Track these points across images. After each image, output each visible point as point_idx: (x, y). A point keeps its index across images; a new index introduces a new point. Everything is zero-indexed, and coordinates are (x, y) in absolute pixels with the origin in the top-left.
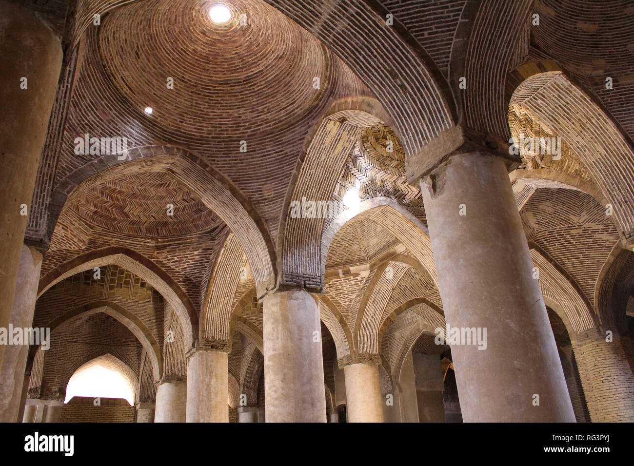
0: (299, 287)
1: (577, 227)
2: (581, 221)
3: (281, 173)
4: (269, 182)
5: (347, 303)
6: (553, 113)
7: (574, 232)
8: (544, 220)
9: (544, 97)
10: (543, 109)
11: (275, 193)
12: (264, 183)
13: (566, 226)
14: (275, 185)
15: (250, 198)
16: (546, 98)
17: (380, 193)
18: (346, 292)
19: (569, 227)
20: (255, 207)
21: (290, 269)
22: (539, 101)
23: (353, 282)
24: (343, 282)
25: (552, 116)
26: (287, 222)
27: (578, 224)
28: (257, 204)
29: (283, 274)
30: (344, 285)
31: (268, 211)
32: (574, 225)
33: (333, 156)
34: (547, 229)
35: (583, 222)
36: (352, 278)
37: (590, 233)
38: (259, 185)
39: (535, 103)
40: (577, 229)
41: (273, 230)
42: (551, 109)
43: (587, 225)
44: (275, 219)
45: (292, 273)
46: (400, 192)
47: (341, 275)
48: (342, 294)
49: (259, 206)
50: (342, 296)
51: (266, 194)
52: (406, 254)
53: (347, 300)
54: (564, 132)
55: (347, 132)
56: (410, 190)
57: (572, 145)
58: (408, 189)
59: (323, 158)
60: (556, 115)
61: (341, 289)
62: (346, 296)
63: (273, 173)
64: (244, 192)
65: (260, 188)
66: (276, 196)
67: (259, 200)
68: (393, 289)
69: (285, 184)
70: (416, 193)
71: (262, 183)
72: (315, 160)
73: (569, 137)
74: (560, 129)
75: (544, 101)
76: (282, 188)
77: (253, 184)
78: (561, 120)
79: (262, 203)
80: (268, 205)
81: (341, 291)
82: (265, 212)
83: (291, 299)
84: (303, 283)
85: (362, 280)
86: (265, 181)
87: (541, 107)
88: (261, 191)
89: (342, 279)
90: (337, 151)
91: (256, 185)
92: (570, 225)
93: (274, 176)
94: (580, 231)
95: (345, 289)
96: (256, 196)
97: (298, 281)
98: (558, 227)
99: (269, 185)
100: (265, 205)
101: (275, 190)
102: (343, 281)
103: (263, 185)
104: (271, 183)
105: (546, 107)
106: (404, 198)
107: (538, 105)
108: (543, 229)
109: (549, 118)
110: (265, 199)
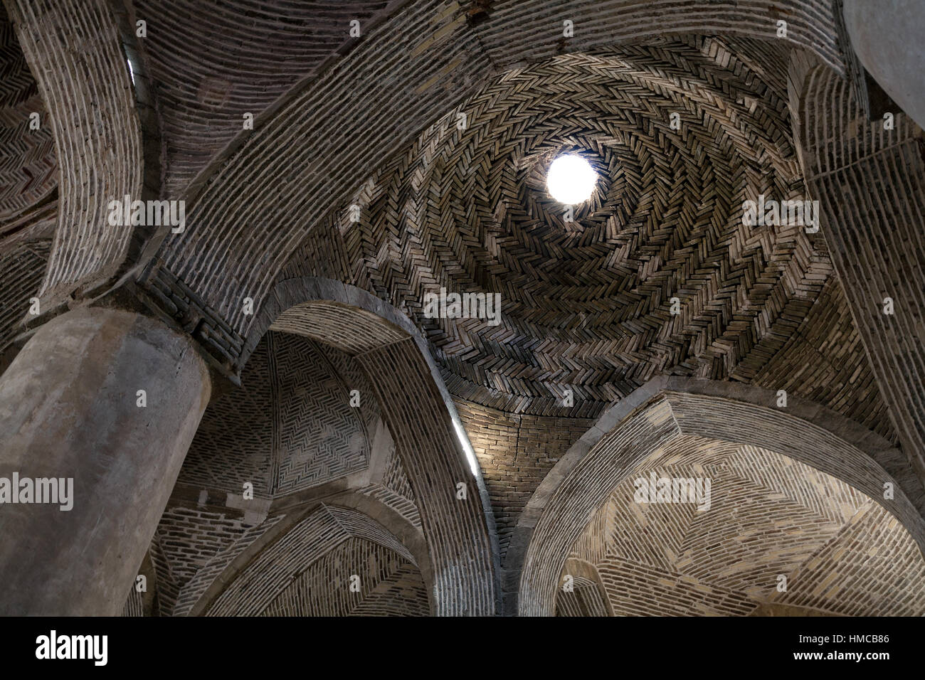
0: (179, 321)
1: (670, 575)
2: (679, 566)
3: (272, 71)
4: (229, 77)
5: (182, 574)
6: (858, 226)
7: (663, 583)
8: (626, 537)
9: (860, 180)
10: (844, 209)
11: (229, 105)
12: (215, 72)
13: (654, 565)
14: (240, 88)
15: (160, 84)
16: (861, 184)
17: (406, 307)
18: (193, 547)
19: (657, 569)
20: (161, 108)
21: (178, 267)
22: (846, 188)
23: (219, 529)
24: (198, 521)
25: (852, 232)
26: (231, 163)
27: (673, 571)
28: (172, 106)
29: (153, 262)
30: (197, 528)
31: (189, 134)
32: (667, 569)
33: (410, 93)
34: (624, 557)
35: (681, 570)
36: (222, 516)
37: (687, 595)
38: (199, 71)
39: (837, 189)
40: (669, 578)
41: (177, 176)
42: (858, 214)
43: (687, 578)
44: (198, 155)
45: (181, 278)
46: (439, 331)
47: (202, 501)
48: (180, 548)
49: (171, 114)
50: (179, 552)
51: (205, 98)
52: (368, 494)
53: (185, 564)
54: (860, 277)
55: (465, 59)
56: (457, 338)
57: (864, 309)
58: (457, 334)
59: (389, 81)
60: (861, 232)
61: (184, 535)
62: (189, 556)
63: (251, 61)
64: (152, 62)
65: (196, 77)
66: (227, 112)
67: (179, 101)
68: (297, 575)
69: (268, 95)
70: (467, 350)
71: (209, 71)
72: (371, 71)
73: (866, 289)
74: (855, 266)
75: (854, 189)
76: (253, 101)
77: (185, 61)
78: (866, 247)
79: (184, 110)
80: (196, 121)
81: (183, 540)
82: (181, 133)
83: (143, 337)
84: (196, 320)
85: (242, 532)
86: (218, 70)
87: (841, 201)
88: (197, 85)
89: (199, 513)
90: (423, 87)
91: (192, 67)
92: (660, 567)
93: (248, 68)
94: (673, 585)
95: (194, 537)
96: (180, 90)
97: (187, 307)
98: (641, 562)
99: (224, 83)
100: (191, 120)
101: (233, 99)
102: (199, 517)
103: (208, 75)
104: (233, 81)
105: (851, 205)
106: (441, 347)
107: (839, 196)
108: (618, 555)
109: (844, 234)
110: (196, 107)
